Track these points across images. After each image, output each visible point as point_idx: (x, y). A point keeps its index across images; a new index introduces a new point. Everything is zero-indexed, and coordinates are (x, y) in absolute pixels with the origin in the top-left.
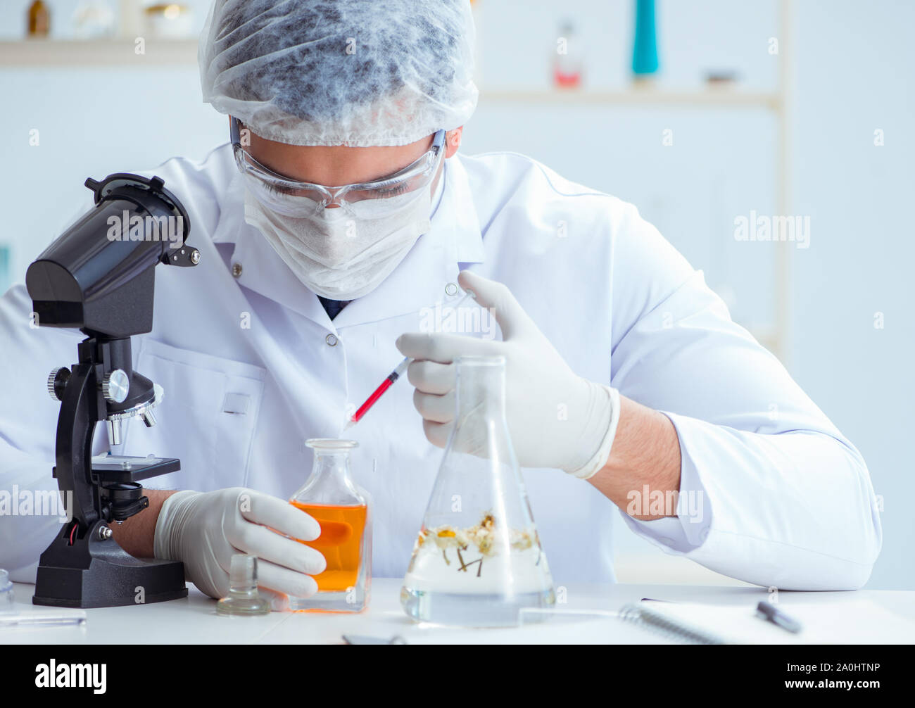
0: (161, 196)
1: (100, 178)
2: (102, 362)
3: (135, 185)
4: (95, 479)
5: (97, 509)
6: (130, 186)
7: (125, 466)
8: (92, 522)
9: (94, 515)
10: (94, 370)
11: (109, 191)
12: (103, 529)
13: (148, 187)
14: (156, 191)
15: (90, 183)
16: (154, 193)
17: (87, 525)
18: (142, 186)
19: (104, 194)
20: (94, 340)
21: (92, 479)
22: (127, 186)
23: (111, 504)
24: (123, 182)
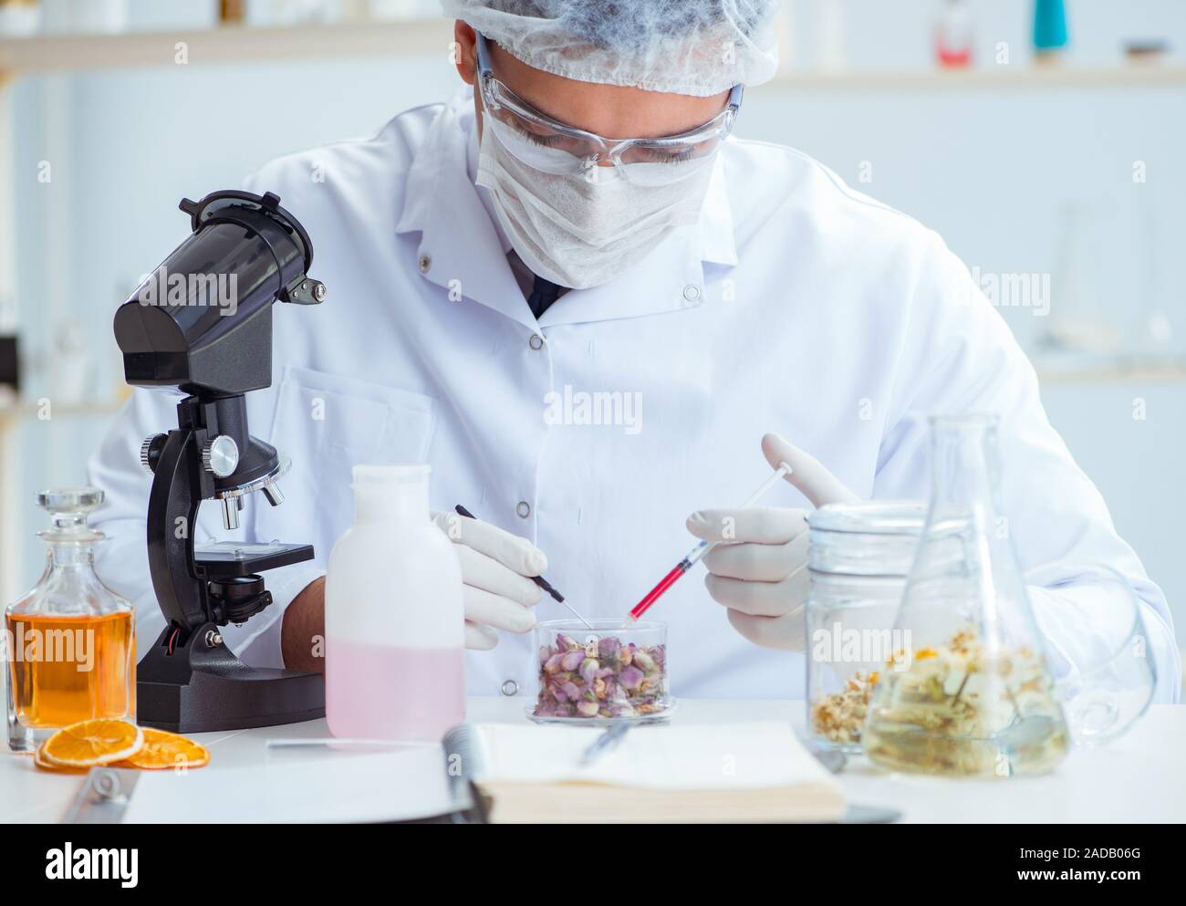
0: (276, 217)
1: (197, 198)
2: (205, 427)
3: (243, 205)
4: (200, 571)
5: (204, 609)
6: (236, 206)
7: (237, 555)
8: (196, 626)
9: (201, 617)
10: (194, 435)
11: (210, 214)
12: (210, 634)
13: (259, 207)
14: (269, 211)
15: (185, 205)
16: (267, 213)
17: (190, 629)
18: (250, 206)
19: (204, 217)
20: (196, 399)
21: (195, 572)
22: (232, 207)
23: (223, 602)
24: (227, 202)
